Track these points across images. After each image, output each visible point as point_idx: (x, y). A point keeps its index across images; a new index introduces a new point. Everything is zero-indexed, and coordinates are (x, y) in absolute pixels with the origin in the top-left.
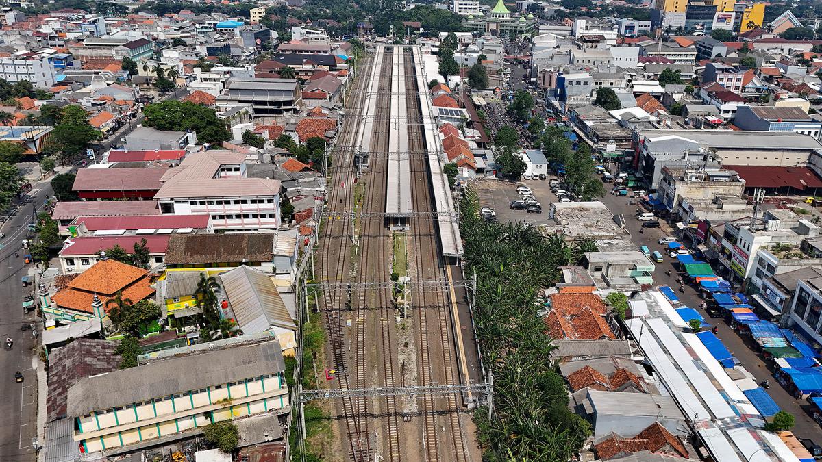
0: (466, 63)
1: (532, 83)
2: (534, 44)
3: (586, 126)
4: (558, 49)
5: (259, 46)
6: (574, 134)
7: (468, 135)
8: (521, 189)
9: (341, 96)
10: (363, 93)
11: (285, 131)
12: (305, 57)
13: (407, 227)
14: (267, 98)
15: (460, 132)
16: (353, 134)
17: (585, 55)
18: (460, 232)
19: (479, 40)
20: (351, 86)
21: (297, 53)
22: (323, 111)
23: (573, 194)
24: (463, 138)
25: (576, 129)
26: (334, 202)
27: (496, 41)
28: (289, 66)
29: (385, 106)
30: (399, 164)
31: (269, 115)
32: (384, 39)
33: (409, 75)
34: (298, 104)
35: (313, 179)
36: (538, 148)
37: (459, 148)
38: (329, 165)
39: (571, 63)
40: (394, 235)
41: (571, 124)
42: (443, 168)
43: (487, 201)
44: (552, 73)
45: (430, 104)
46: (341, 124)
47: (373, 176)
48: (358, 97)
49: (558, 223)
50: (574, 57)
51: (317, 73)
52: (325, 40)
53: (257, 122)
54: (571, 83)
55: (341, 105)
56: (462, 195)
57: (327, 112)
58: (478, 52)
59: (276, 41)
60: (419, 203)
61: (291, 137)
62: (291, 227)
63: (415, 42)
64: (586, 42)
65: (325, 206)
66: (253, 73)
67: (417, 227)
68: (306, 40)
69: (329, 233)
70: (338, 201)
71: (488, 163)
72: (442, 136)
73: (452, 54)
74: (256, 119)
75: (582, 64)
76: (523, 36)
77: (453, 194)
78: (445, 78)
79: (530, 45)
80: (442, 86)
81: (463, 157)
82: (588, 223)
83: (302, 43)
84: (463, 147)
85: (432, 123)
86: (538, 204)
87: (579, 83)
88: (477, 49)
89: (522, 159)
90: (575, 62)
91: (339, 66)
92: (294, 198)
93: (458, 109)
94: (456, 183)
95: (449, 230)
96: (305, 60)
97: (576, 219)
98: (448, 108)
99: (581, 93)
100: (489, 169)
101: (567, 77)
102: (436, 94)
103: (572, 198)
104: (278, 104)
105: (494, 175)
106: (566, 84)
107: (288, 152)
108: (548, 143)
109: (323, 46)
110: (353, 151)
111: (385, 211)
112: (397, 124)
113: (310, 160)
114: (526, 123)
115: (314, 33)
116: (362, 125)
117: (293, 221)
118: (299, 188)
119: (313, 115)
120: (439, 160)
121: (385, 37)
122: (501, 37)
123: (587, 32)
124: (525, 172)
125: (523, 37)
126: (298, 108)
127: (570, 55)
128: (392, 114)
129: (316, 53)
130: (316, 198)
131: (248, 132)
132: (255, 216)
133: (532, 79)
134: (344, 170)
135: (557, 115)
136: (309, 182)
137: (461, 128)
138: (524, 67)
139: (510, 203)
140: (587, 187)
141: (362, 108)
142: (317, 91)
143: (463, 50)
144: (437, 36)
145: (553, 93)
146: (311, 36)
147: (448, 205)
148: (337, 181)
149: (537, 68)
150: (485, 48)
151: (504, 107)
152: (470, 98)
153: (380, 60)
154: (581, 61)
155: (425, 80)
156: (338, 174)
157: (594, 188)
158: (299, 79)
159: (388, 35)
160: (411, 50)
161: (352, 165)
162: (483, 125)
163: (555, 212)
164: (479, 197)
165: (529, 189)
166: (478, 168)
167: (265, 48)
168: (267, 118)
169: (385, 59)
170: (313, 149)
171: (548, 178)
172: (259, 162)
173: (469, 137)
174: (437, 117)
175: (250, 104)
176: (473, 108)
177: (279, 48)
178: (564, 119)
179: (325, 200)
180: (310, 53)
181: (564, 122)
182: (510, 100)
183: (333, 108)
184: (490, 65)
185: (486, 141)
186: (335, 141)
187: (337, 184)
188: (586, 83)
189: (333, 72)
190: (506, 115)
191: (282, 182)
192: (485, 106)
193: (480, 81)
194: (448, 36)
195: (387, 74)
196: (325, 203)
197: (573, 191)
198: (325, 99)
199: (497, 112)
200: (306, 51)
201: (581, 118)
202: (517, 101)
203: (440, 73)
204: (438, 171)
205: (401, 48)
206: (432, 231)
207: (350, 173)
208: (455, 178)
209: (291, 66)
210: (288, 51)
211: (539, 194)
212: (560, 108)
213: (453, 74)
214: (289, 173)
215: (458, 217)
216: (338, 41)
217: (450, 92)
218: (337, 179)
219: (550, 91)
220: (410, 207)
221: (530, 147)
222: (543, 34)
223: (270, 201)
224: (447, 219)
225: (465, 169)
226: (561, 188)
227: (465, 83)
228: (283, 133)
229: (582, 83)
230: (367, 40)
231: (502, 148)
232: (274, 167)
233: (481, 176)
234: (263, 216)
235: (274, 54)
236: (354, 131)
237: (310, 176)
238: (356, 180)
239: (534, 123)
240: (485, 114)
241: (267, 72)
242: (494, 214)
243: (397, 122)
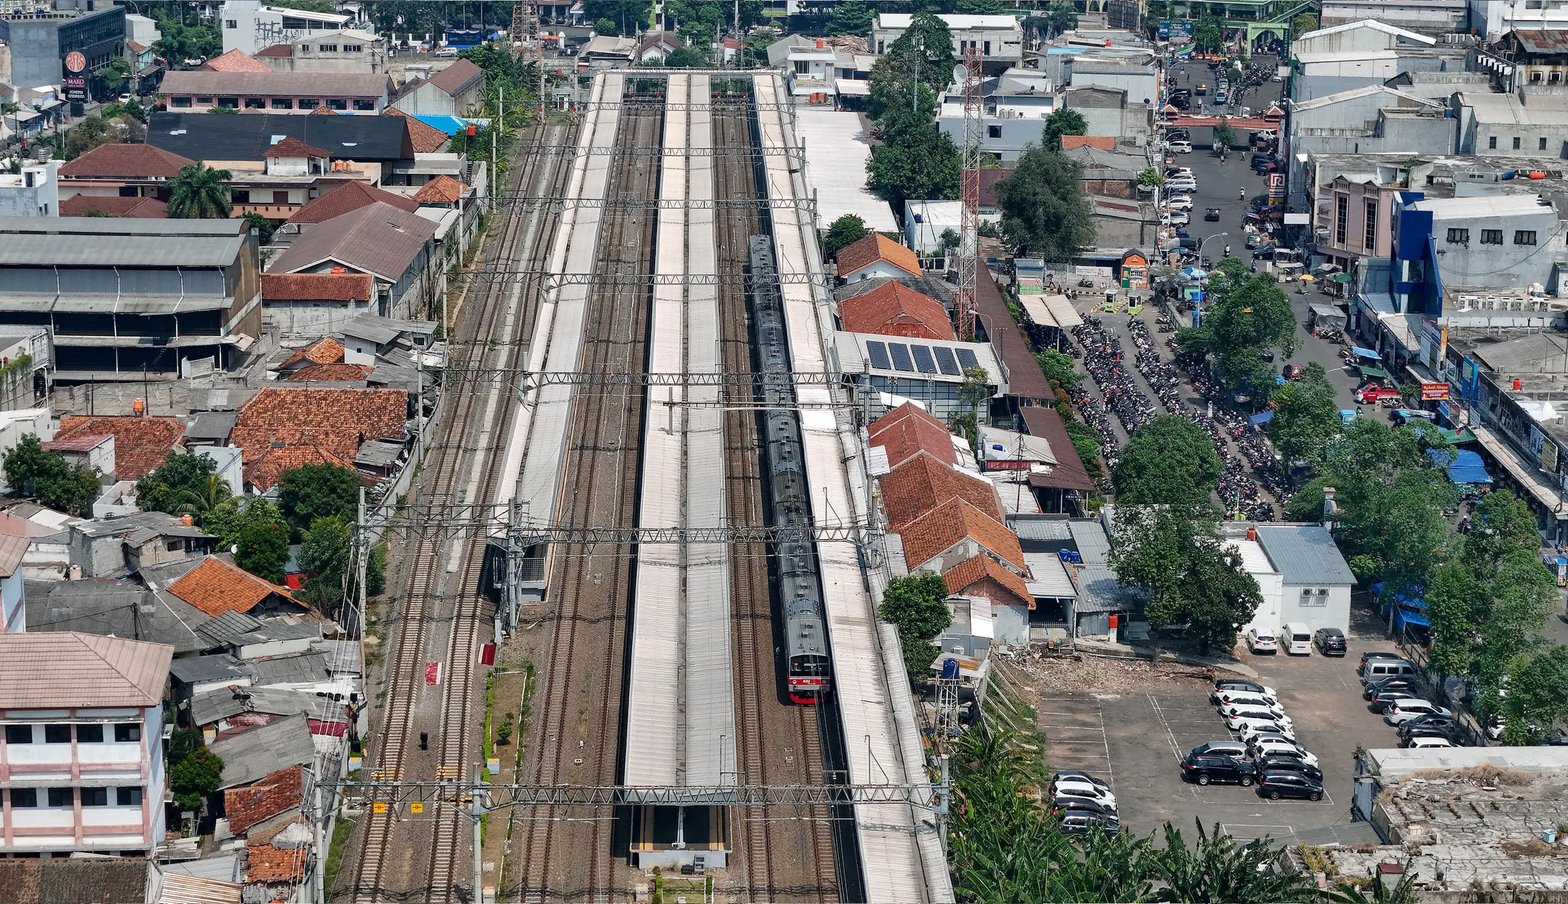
0: (992, 145)
1: (1289, 236)
2: (1298, 67)
3: (1526, 423)
4: (1402, 91)
5: (79, 82)
6: (1475, 461)
7: (1000, 456)
8: (1233, 694)
9: (429, 292)
10: (529, 274)
11: (186, 443)
12: (279, 124)
13: (715, 855)
14: (114, 303)
15: (961, 442)
16: (480, 456)
17: (1524, 117)
18: (952, 875)
19: (1056, 49)
20: (472, 249)
21: (242, 109)
22: (352, 357)
23: (1466, 719)
24: (972, 472)
25: (1485, 437)
26: (393, 745)
27: (1128, 50)
28: (207, 164)
29: (624, 330)
30: (684, 582)
31: (117, 375)
32: (623, 44)
33: (737, 198)
34: (243, 327)
35: (301, 645)
36: (1313, 515)
37: (953, 511)
38: (375, 588)
39: (1464, 150)
40: (655, 886)
41: (1463, 416)
42: (880, 599)
43: (1080, 744)
44: (1378, 190)
45: (827, 323)
46: (427, 411)
47: (565, 636)
48: (502, 297)
49: (1387, 835)
50: (1474, 124)
51: (326, 191)
52: (366, 51)
53: (67, 405)
54: (1458, 235)
55: (429, 328)
56: (963, 719)
57: (367, 359)
58: (1046, 100)
59: (149, 58)
60: (769, 753)
61: (213, 465)
62: (210, 847)
63: (762, 56)
64: (1529, 58)
65: (355, 763)
66: (54, 198)
67: (760, 855)
68: (283, 52)
69: (369, 871)
70: (413, 739)
71: (1085, 577)
72: (879, 460)
73: (929, 108)
74: (62, 393)
75: (1513, 154)
76: (1253, 30)
77: (922, 715)
78: (899, 210)
79: (1283, 72)
80: (886, 248)
81: (973, 551)
82: (1521, 838)
83: (264, 68)
84: (969, 511)
85: (834, 405)
86: (1310, 759)
87: (1493, 237)
88: (1042, 86)
89: (1237, 561)
90: (1482, 143)
91: (426, 160)
92: (223, 726)
93: (954, 345)
94: (938, 665)
95: (902, 866)
96: (275, 139)
97: (1469, 820)
98: (908, 341)
99: (1507, 278)
100: (1088, 603)
101: (1443, 210)
102: (853, 279)
103: (1460, 737)
104: (162, 325)
105: (1113, 635)
106: (1439, 239)
107: (197, 532)
108: (1354, 497)
109: (354, 79)
110: (478, 526)
111: (619, 778)
112: (677, 410)
113: (291, 567)
114: (1261, 408)
115: (316, 24)
116: (522, 415)
117: (219, 822)
118: (245, 682)
119: (304, 376)
120: (863, 565)
121: (630, 34)
122: (1152, 33)
123: (1535, 15)
124: (1249, 618)
125: (1252, 35)
126: (244, 342)
127: (1456, 114)
128: (656, 366)
129: (322, 109)
130: (316, 727)
131: (29, 444)
132: (60, 797)
133: (1290, 219)
134: (437, 608)
135: (1400, 372)
136: (285, 658)
137: (965, 425)
138: (1256, 164)
139: (1180, 753)
140: (1525, 681)
141: (521, 342)
142: (326, 272)
143: (976, 90)
144: (862, 29)
145: (1383, 277)
146: (305, 35)
147: (900, 758)
148: (407, 657)
149: (1308, 170)
150: (1078, 81)
151: (1162, 338)
152: (1009, 293)
153: (607, 135)
154: (1505, 142)
155: (806, 218)
156: (413, 626)
157: (1553, 689)
158: (253, 221)
159: (645, 27)
160: (747, 90)
161: (472, 587)
162: (1067, 417)
163: (1377, 787)
164: (1041, 726)
165: (1270, 693)
166: (1040, 602)
167: (101, 90)
168: (106, 388)
169: (626, 130)
170: (305, 521)
171: (1357, 646)
172: (76, 575)
173: (1000, 465)
174: (855, 378)
175: (40, 330)
176: (1019, 343)
177: (165, 87)
178: (1433, 392)
179: (353, 738)
180: (296, 111)
181: (1433, 405)
182: (1191, 307)
183: (393, 343)
184: (1099, 156)
185: (1076, 481)
186: (402, 484)
187: (406, 667)
188: (1525, 238)
189: (395, 190)
190: (1170, 374)
191: (176, 656)
192: (1076, 331)
193: (1055, 223)
194: (911, 30)
195: (634, 194)
196: (356, 748)
197: (1467, 703)
198: (361, 302)
199: (1129, 360)
200: (279, 101)
201: (1506, 388)
202: (1220, 312)
203: (875, 187)
204: (858, 610)
205: (702, 82)
206: (829, 873)
207: (465, 624)
208: (937, 642)
209: (218, 165)
210: (204, 99)
211: (1314, 718)
212: (1412, 346)
213: (935, 193)
214: (200, 618)
215: (945, 807)
216: (420, 57)
217: (918, 272)
218: (409, 646)
219: (1370, 267)
220: (731, 764)
221: (1278, 512)
222: (1341, 21)
223: (125, 733)
224: (894, 815)
225: (981, 602)
226: (1413, 690)
227: (984, 232)
228: (180, 451)
229: (1509, 238)
230: (549, 46)
231: (1147, 515)
232: (135, 594)
233: (1055, 634)
234: (94, 797)
235: (140, 116)
236: (483, 441)
237: (293, 634)
238: (489, 654)
239: (1293, 409)
240: (1078, 367)
241: (109, 191)
242: (1108, 800)
243: (677, 398)
